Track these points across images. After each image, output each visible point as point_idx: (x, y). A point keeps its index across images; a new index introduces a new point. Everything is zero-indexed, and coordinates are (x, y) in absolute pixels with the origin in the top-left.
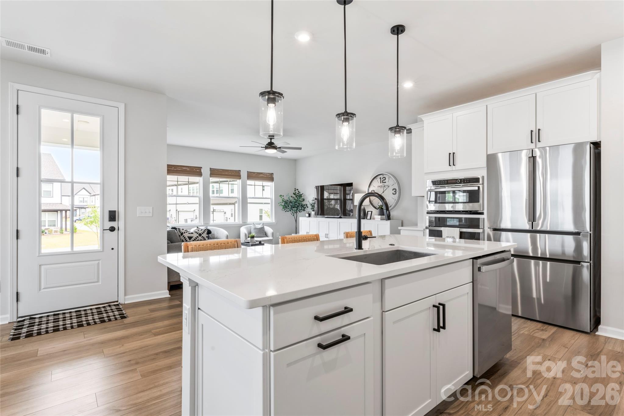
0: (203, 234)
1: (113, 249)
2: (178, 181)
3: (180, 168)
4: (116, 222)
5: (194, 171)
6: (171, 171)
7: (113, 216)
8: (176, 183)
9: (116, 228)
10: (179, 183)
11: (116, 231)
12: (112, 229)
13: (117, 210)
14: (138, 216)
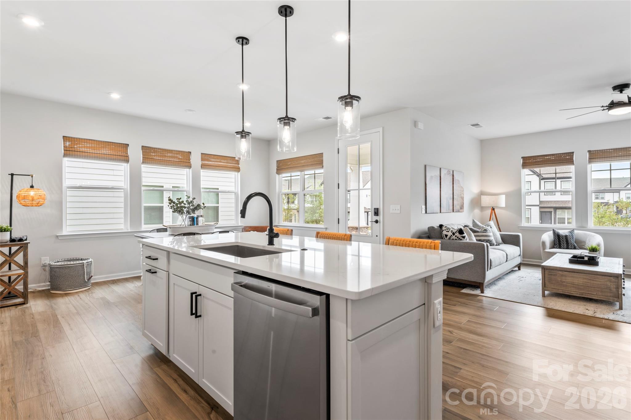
0: (456, 233)
1: (377, 236)
2: (556, 173)
3: (541, 159)
4: (379, 216)
5: (562, 159)
6: (528, 164)
7: (376, 212)
8: (554, 176)
9: (379, 221)
10: (558, 175)
11: (379, 223)
12: (377, 222)
13: (379, 208)
14: (391, 212)
